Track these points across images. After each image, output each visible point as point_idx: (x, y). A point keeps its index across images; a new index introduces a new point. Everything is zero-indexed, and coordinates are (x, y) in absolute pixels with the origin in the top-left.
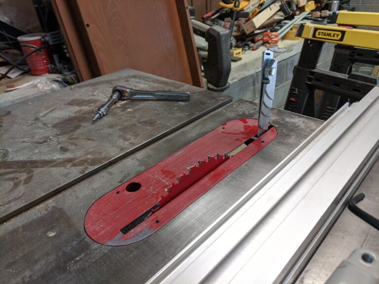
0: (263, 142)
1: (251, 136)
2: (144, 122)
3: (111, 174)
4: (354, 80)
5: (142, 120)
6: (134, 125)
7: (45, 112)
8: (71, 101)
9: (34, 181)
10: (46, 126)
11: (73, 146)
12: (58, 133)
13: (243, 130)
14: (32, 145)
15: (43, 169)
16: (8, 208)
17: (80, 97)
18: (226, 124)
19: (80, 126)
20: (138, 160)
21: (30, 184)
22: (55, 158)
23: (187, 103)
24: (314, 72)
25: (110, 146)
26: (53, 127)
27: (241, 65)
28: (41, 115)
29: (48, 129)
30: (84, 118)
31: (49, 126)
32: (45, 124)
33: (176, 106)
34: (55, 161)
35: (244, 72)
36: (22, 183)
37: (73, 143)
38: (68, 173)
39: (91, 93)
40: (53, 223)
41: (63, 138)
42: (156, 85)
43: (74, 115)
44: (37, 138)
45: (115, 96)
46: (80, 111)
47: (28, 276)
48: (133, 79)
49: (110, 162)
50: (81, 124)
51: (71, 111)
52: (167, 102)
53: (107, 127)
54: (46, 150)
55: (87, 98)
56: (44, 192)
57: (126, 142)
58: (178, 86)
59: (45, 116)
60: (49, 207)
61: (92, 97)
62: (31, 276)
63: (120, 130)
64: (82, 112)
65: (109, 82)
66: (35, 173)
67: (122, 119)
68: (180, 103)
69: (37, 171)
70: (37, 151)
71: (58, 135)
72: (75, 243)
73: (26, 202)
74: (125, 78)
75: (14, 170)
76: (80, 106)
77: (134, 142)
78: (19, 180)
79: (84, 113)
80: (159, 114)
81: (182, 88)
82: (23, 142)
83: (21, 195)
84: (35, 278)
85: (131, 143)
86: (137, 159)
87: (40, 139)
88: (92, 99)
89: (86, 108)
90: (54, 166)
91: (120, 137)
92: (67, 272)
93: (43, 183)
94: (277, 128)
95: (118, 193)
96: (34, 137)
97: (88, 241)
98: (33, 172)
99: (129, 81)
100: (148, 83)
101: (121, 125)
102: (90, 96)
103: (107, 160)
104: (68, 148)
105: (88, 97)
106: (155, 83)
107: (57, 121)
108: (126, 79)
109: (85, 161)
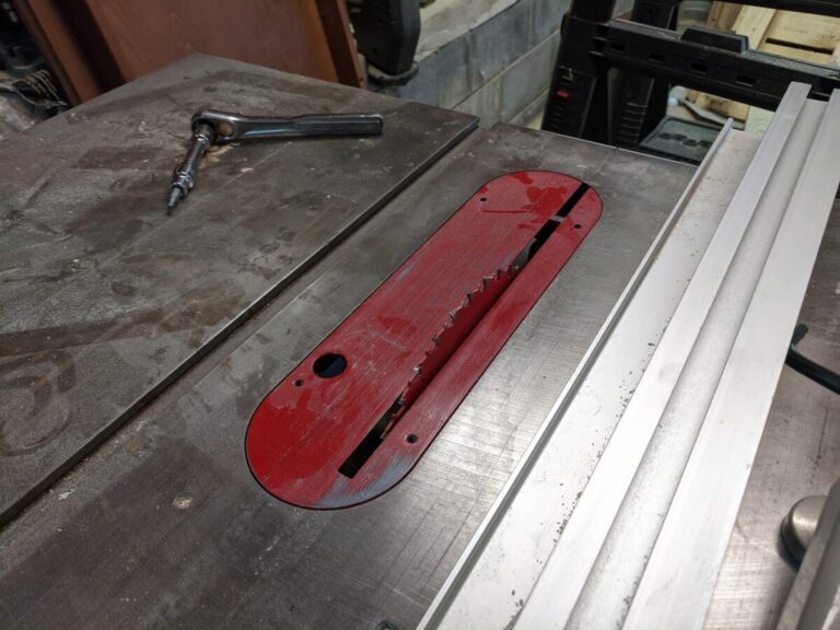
0: (578, 226)
1: (549, 214)
2: (293, 198)
3: (264, 340)
4: (695, 44)
5: (288, 195)
6: (272, 209)
7: (30, 193)
8: (85, 156)
9: (85, 380)
10: (49, 230)
11: (143, 278)
12: (90, 248)
13: (528, 202)
14: (34, 287)
15: (92, 346)
16: (48, 456)
17: (104, 144)
18: (487, 190)
19: (139, 223)
20: (317, 300)
21: (76, 388)
22: (110, 315)
23: (379, 141)
24: (608, 29)
25: (236, 271)
26: (68, 232)
27: (436, 15)
28: (22, 200)
29: (56, 240)
30: (140, 199)
31: (57, 229)
32: (42, 226)
33: (355, 151)
34: (113, 323)
35: (445, 31)
36: (55, 388)
37: (141, 270)
38: (161, 351)
39: (131, 131)
40: (177, 477)
41: (109, 261)
42: (287, 96)
43: (109, 195)
44: (39, 266)
45: (202, 138)
46: (122, 182)
47: (172, 604)
48: (224, 85)
49: (250, 310)
50: (139, 218)
51: (97, 185)
52: (330, 141)
53: (210, 221)
54: (78, 296)
55: (127, 145)
56: (121, 405)
57: (269, 256)
58: (340, 95)
59: (32, 202)
60: (150, 441)
61: (138, 142)
62: (178, 605)
63: (243, 224)
64: (128, 185)
65: (164, 95)
66: (76, 359)
67: (236, 195)
68: (362, 140)
69: (80, 354)
70: (54, 302)
71: (92, 253)
72: (248, 514)
73: (88, 435)
74: (201, 81)
75: (17, 357)
76: (115, 169)
77: (290, 255)
78: (42, 382)
79: (135, 188)
80: (322, 175)
81: (353, 102)
82: (7, 281)
83: (65, 419)
84: (190, 605)
85: (282, 257)
86: (314, 297)
87: (48, 267)
88: (140, 147)
89: (133, 173)
90: (116, 336)
91: (251, 243)
92: (259, 581)
93: (108, 383)
94: (598, 191)
95: (299, 383)
96: (28, 264)
97: (276, 505)
98: (69, 357)
99: (214, 90)
100: (265, 92)
101: (242, 213)
102: (129, 137)
103: (243, 307)
104: (133, 285)
105: (126, 141)
106: (282, 90)
107: (71, 215)
108: (206, 85)
109: (190, 314)
